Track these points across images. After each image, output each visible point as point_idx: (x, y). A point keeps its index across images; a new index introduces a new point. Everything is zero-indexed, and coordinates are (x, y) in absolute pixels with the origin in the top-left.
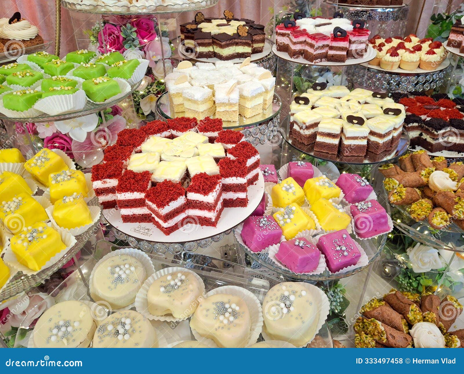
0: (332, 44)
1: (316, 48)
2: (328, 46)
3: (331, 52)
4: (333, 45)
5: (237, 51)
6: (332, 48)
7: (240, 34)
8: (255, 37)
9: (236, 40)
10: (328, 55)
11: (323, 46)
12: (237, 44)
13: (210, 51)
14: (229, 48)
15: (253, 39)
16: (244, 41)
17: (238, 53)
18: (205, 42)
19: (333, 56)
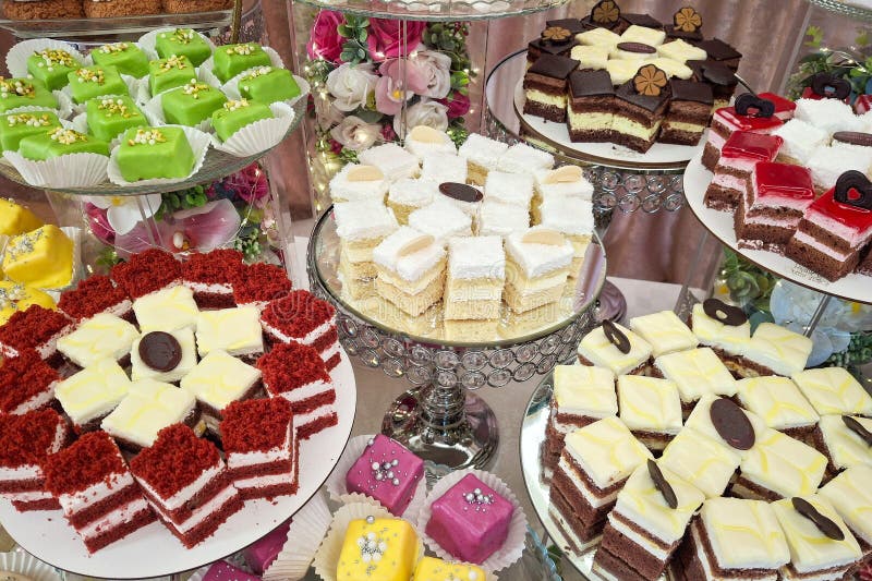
0: (809, 216)
1: (756, 210)
2: (798, 214)
3: (802, 237)
4: (811, 220)
5: (614, 127)
6: (807, 227)
7: (640, 87)
8: (677, 106)
9: (618, 101)
10: (792, 240)
11: (783, 213)
12: (616, 110)
13: (554, 107)
14: (593, 114)
15: (672, 110)
16: (636, 109)
17: (615, 132)
18: (548, 83)
19: (803, 248)
